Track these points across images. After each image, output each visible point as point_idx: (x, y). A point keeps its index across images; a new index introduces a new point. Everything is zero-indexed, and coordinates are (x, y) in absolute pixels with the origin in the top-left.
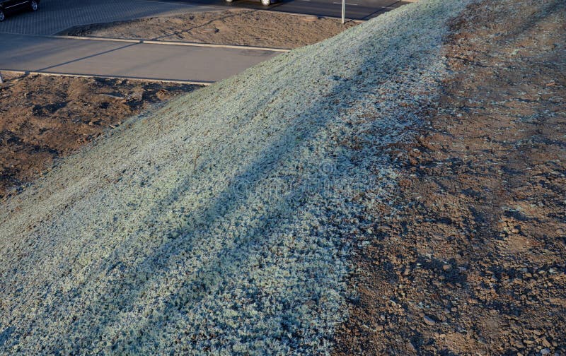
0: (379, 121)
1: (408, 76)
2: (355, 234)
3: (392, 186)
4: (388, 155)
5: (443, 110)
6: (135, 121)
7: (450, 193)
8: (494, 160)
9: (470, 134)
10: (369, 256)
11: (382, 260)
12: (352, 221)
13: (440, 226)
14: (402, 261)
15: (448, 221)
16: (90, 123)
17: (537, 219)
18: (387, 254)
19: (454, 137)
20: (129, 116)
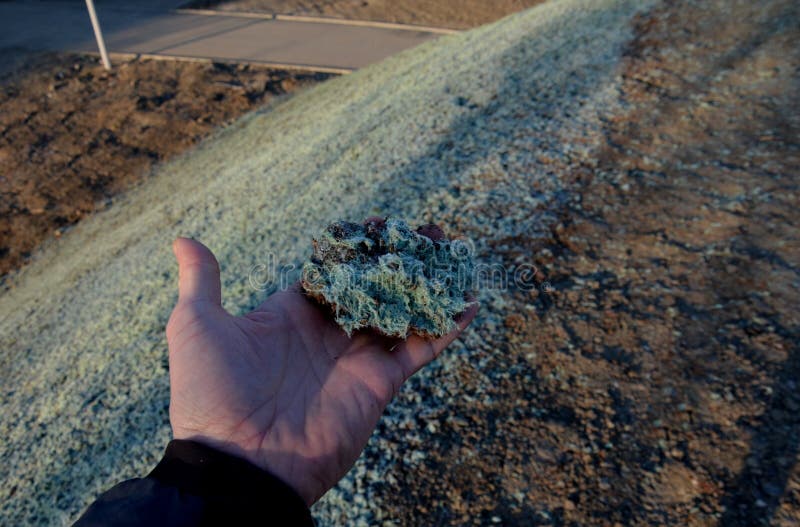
0: (501, 188)
1: (563, 106)
2: (407, 430)
3: (491, 325)
4: (500, 258)
5: (603, 174)
6: (251, 119)
7: (584, 353)
8: (668, 281)
9: (637, 224)
10: (415, 493)
11: (435, 504)
12: (410, 398)
13: (553, 428)
14: (470, 506)
15: (568, 418)
16: (200, 120)
17: (717, 428)
18: (448, 489)
19: (611, 230)
20: (246, 111)
